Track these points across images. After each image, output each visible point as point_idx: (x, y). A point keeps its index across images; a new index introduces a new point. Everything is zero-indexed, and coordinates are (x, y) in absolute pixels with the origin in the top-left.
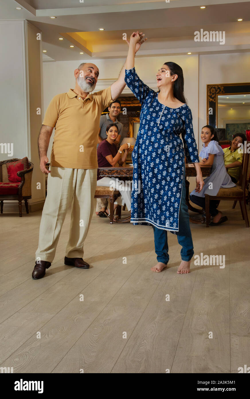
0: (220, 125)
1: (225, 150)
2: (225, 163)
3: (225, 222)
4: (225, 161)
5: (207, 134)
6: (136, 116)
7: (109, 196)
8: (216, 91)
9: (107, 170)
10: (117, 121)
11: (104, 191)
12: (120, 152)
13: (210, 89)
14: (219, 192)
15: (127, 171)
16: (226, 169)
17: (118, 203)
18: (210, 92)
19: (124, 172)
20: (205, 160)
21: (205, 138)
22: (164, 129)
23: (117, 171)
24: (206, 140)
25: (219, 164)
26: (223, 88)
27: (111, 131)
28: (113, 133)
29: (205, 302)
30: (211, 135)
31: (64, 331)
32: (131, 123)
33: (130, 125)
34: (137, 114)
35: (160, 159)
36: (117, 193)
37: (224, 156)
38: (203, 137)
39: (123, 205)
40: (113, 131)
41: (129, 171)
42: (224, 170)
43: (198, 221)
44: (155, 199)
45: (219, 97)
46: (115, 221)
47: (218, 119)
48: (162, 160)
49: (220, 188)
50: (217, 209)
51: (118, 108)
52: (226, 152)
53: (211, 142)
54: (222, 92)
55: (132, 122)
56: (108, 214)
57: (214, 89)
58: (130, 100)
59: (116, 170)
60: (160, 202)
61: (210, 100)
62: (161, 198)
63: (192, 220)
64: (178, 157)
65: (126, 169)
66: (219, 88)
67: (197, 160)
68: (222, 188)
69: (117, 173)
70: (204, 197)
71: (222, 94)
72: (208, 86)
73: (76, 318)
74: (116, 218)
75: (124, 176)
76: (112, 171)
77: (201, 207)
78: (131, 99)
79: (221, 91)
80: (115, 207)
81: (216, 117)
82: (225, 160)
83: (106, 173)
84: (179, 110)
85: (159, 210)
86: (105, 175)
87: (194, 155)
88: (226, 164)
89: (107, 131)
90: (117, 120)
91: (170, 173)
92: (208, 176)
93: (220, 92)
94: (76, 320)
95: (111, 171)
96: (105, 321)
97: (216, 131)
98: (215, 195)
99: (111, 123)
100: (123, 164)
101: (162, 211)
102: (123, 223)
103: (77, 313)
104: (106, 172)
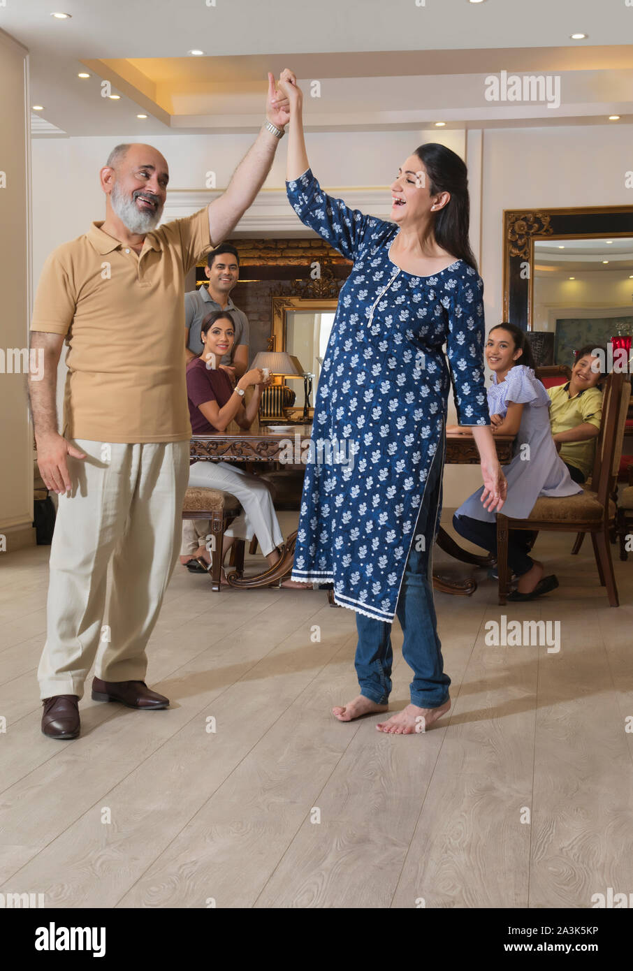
0: (539, 323)
1: (554, 392)
2: (552, 427)
3: (550, 593)
4: (551, 423)
5: (504, 346)
6: (293, 292)
7: (211, 513)
8: (530, 227)
9: (204, 441)
10: (232, 306)
11: (198, 500)
12: (239, 391)
13: (514, 223)
14: (534, 508)
15: (261, 447)
16: (554, 444)
17: (235, 532)
18: (513, 232)
19: (252, 448)
20: (498, 418)
21: (498, 359)
22: (384, 335)
23: (234, 445)
24: (500, 364)
25: (536, 431)
26: (548, 219)
27: (216, 332)
28: (222, 337)
29: (463, 814)
30: (516, 350)
31: (63, 895)
32: (279, 313)
33: (276, 316)
34: (295, 287)
35: (369, 418)
36: (233, 506)
37: (549, 409)
38: (491, 355)
39: (249, 537)
40: (223, 333)
41: (267, 445)
42: (551, 446)
43: (457, 587)
44: (343, 524)
45: (538, 244)
46: (226, 582)
47: (534, 307)
48: (371, 420)
49: (538, 498)
50: (528, 554)
51: (231, 267)
52: (554, 399)
53: (514, 369)
54: (547, 231)
55: (281, 310)
56: (206, 564)
57: (524, 223)
58: (276, 249)
59: (229, 443)
60: (355, 534)
61: (511, 252)
62: (358, 525)
63: (442, 584)
64: (421, 415)
65: (257, 439)
66: (537, 220)
67: (482, 419)
68: (542, 496)
69: (232, 450)
70: (494, 521)
71: (545, 236)
72: (508, 214)
73: (99, 858)
74: (229, 578)
75: (251, 459)
76: (219, 446)
77: (484, 550)
78: (279, 247)
79: (544, 229)
80: (226, 544)
81: (529, 301)
82: (554, 420)
83: (203, 451)
84: (436, 279)
85: (349, 555)
86: (200, 454)
87: (474, 403)
88: (557, 431)
89: (203, 333)
90: (231, 302)
91: (390, 457)
92: (504, 462)
93: (539, 232)
94: (101, 866)
95: (217, 444)
96: (181, 867)
97: (529, 338)
98: (524, 515)
99: (214, 310)
100: (252, 426)
101: (355, 559)
102: (249, 589)
103: (104, 845)
104: (203, 447)
